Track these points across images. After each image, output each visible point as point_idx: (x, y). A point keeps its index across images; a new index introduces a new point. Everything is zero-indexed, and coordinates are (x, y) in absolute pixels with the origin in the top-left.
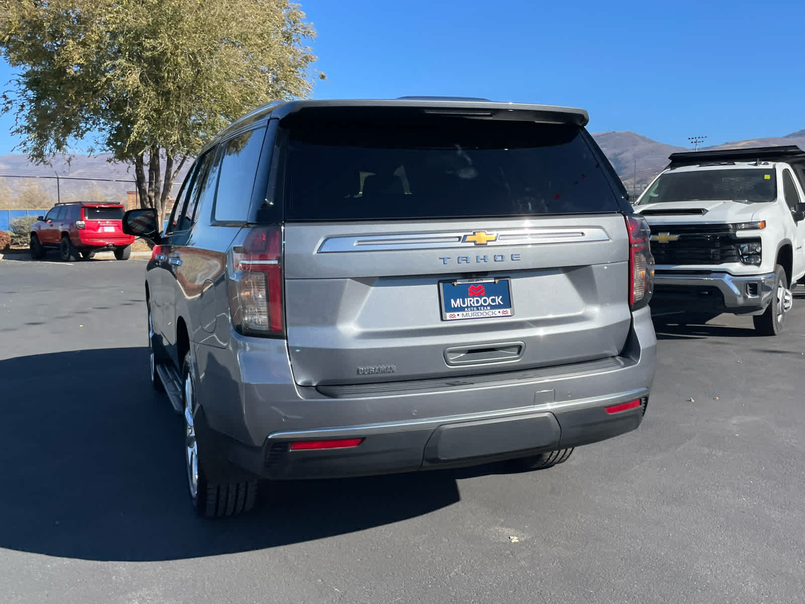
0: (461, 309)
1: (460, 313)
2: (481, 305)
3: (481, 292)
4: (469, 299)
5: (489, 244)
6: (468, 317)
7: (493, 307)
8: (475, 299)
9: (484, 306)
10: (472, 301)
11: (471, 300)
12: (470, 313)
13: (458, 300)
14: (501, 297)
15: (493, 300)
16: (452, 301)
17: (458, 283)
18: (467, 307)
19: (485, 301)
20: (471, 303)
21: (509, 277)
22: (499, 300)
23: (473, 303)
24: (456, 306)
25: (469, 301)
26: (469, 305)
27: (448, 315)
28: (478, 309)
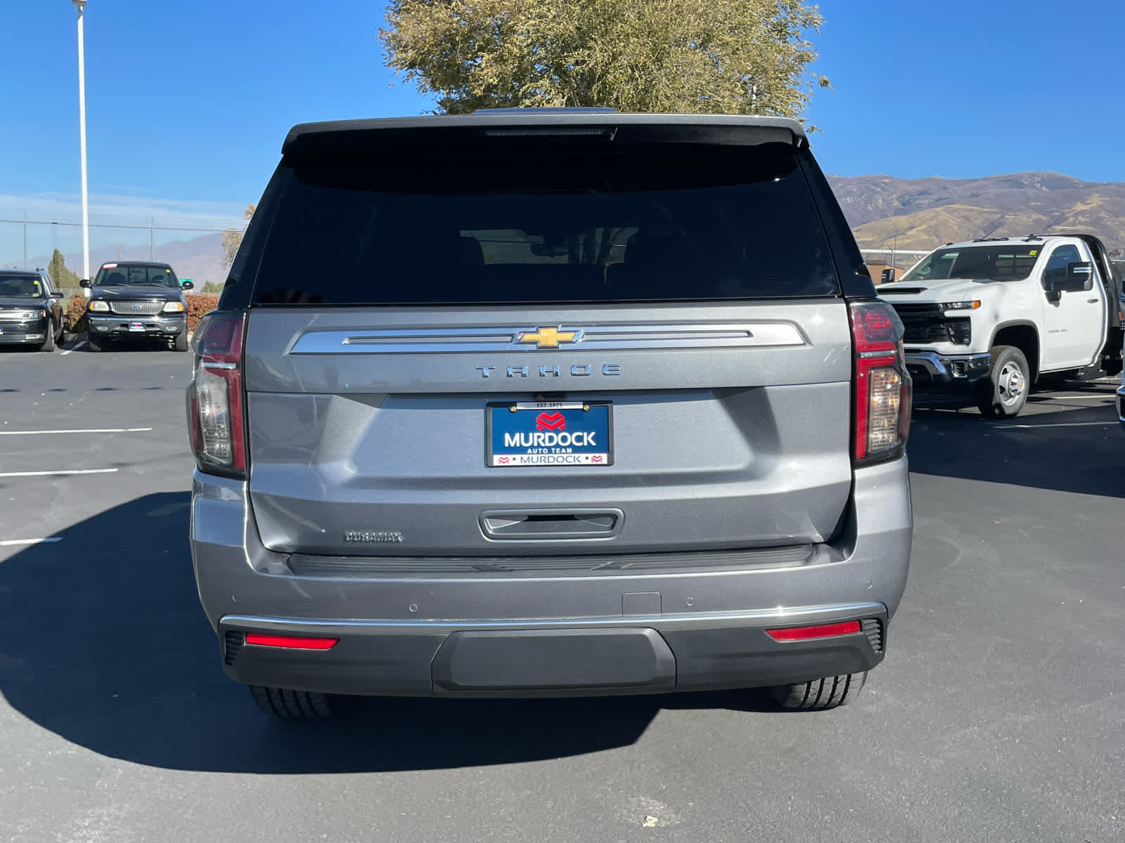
0: (520, 450)
1: (518, 457)
2: (557, 446)
3: (558, 424)
4: (536, 434)
5: (561, 346)
6: (531, 464)
7: (576, 450)
8: (548, 434)
9: (561, 447)
10: (542, 438)
11: (539, 437)
12: (535, 457)
13: (517, 435)
14: (593, 434)
15: (579, 439)
16: (507, 436)
17: (518, 408)
18: (532, 447)
19: (564, 439)
20: (540, 440)
21: (611, 402)
22: (588, 438)
23: (544, 441)
24: (512, 445)
25: (535, 438)
26: (536, 444)
27: (497, 459)
28: (550, 452)
